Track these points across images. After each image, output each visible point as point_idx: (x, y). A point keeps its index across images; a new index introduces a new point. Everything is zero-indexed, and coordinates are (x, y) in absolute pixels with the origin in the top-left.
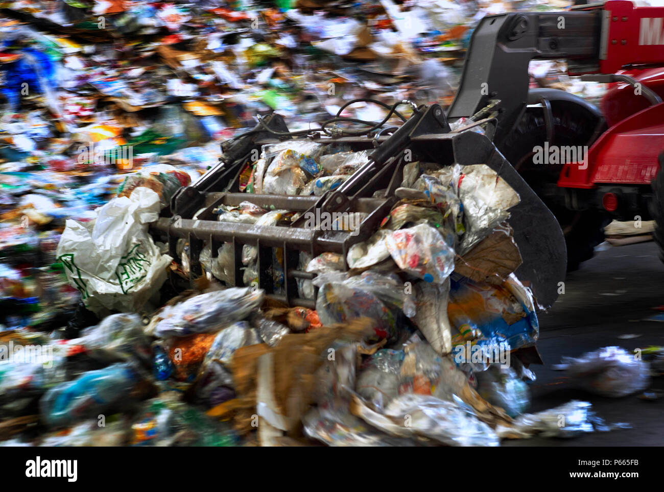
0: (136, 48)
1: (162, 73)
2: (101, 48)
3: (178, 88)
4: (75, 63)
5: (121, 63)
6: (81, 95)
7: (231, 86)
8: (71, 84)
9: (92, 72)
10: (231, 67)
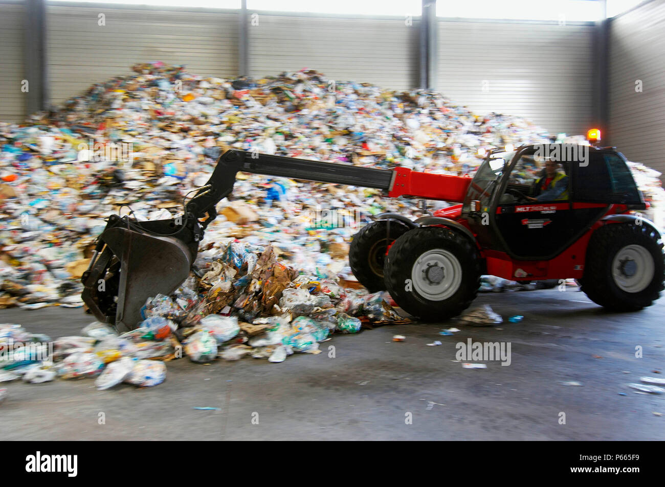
0: (319, 186)
1: (329, 197)
2: (306, 185)
3: (335, 203)
4: (295, 190)
5: (313, 191)
6: (297, 203)
7: (356, 204)
8: (293, 199)
9: (301, 195)
10: (357, 196)
